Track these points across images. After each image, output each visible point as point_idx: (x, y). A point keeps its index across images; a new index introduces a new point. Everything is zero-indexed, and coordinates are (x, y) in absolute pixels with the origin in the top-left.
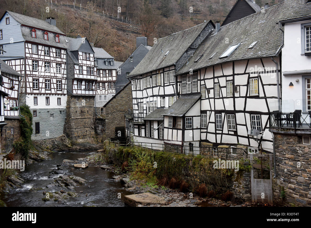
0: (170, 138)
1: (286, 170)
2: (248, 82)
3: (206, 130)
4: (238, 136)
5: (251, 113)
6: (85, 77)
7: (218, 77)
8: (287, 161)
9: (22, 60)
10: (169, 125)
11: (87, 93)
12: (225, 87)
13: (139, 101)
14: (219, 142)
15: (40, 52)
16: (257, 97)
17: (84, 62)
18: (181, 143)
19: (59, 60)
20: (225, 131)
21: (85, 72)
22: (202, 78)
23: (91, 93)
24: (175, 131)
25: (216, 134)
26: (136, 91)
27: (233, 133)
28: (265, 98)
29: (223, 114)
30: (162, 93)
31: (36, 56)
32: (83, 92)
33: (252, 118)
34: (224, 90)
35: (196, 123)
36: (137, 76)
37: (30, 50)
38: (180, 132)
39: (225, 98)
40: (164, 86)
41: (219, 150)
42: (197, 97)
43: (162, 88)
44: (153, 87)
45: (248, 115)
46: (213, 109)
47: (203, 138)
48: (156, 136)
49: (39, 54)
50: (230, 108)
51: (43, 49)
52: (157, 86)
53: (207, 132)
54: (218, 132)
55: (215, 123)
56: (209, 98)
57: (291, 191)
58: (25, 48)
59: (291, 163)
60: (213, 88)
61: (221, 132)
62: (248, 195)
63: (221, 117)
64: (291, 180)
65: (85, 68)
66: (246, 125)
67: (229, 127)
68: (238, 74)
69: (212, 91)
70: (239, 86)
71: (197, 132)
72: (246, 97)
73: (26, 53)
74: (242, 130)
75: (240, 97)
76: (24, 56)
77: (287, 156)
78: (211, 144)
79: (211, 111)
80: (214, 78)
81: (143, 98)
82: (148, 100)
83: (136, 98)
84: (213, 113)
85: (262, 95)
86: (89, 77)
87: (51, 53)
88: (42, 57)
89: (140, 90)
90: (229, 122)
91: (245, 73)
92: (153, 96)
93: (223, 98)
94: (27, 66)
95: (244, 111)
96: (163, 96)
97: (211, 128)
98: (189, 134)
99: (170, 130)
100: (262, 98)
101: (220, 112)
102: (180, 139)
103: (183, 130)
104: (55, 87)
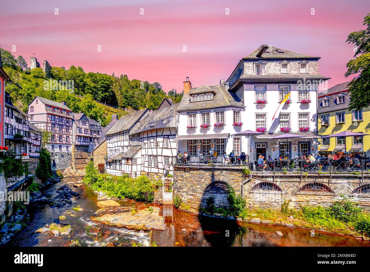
0: (125, 170)
1: (178, 186)
2: (163, 141)
3: (143, 166)
4: (158, 168)
5: (165, 156)
6: (83, 135)
7: (149, 137)
8: (179, 181)
9: (45, 124)
10: (125, 163)
11: (84, 143)
12: (153, 142)
13: (111, 149)
14: (150, 172)
15: (56, 120)
16: (167, 148)
17: (83, 126)
18: (130, 173)
19: (68, 124)
20: (153, 166)
21: (83, 132)
22: (142, 137)
23: (87, 144)
24: (127, 166)
25: (148, 167)
26: (109, 143)
27: (156, 167)
28: (171, 149)
29: (152, 157)
30: (122, 145)
31: (54, 122)
32: (82, 143)
33: (165, 159)
34: (152, 144)
35: (139, 161)
36: (110, 135)
37: (50, 118)
38: (130, 166)
39: (153, 148)
40: (123, 141)
41: (150, 176)
42: (140, 147)
43: (122, 142)
44: (118, 142)
45: (163, 158)
46: (147, 154)
47: (142, 170)
48: (118, 169)
49: (56, 121)
50: (155, 154)
51: (58, 118)
52: (120, 141)
53: (144, 167)
54: (149, 166)
55: (148, 162)
56: (145, 148)
57: (180, 196)
58: (47, 117)
59: (180, 182)
60: (147, 143)
61: (150, 166)
62: (161, 199)
63: (151, 158)
64: (181, 191)
65: (83, 129)
66: (162, 163)
67: (155, 164)
68: (159, 136)
69: (147, 144)
70: (159, 142)
71: (139, 167)
72: (162, 148)
73: (47, 120)
74: (160, 166)
75: (160, 148)
76: (46, 122)
77: (179, 179)
78: (146, 173)
79: (146, 155)
80: (148, 137)
81: (113, 147)
82: (115, 148)
83: (109, 147)
84: (147, 156)
85: (169, 147)
86: (85, 135)
87: (63, 121)
88: (57, 123)
89: (111, 143)
90: (154, 161)
91: (162, 136)
92: (118, 146)
93: (152, 148)
94: (48, 127)
95: (161, 156)
96: (123, 147)
97: (146, 164)
98: (134, 168)
99: (125, 165)
100: (169, 149)
101: (151, 156)
102: (130, 170)
103: (132, 165)
104: (65, 140)
